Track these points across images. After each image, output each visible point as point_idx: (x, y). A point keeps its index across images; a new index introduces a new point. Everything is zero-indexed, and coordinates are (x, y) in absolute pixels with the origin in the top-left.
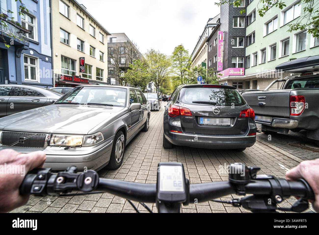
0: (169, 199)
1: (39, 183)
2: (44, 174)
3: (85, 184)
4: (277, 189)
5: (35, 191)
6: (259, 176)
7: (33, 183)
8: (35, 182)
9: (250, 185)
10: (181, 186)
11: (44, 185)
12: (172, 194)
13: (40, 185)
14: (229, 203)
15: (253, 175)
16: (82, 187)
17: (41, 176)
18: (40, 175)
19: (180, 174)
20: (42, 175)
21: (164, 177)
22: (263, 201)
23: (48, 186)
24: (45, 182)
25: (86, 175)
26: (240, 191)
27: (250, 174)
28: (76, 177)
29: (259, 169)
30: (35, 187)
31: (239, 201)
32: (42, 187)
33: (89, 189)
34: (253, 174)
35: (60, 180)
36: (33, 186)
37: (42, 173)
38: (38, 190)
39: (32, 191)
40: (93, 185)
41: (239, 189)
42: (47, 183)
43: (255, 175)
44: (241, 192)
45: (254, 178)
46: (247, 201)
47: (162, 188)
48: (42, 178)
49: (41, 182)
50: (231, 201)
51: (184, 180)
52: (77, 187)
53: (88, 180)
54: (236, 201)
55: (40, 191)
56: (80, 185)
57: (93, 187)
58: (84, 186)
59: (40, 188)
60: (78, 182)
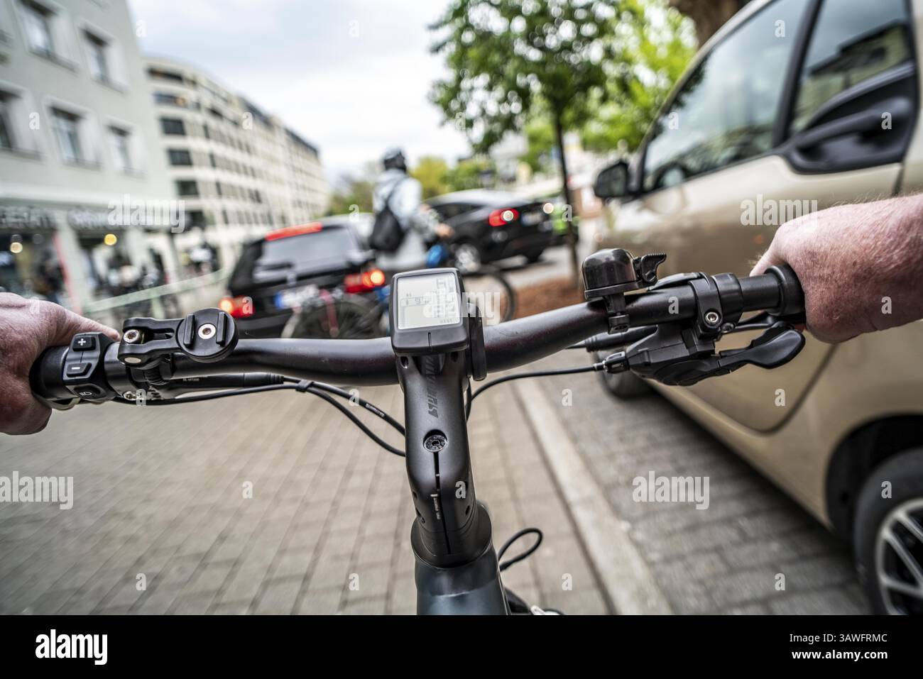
0: (424, 344)
1: (81, 359)
3: (201, 340)
4: (708, 297)
5: (72, 375)
8: (70, 356)
11: (94, 363)
12: (429, 334)
13: (87, 362)
15: (648, 274)
16: (191, 346)
17: (82, 342)
18: (80, 340)
20: (86, 339)
21: (408, 304)
23: (107, 366)
24: (96, 354)
25: (200, 319)
26: (615, 315)
28: (175, 326)
29: (663, 258)
30: (71, 367)
31: (623, 356)
32: (89, 366)
34: (646, 272)
35: (132, 336)
36: (67, 365)
38: (82, 372)
39: (66, 378)
40: (220, 339)
42: (101, 360)
43: (653, 274)
47: (403, 324)
48: (85, 345)
49: (86, 355)
52: (180, 348)
53: (206, 331)
55: (87, 376)
56: (187, 342)
57: (222, 344)
58: (199, 344)
59: (85, 368)
60: (180, 335)
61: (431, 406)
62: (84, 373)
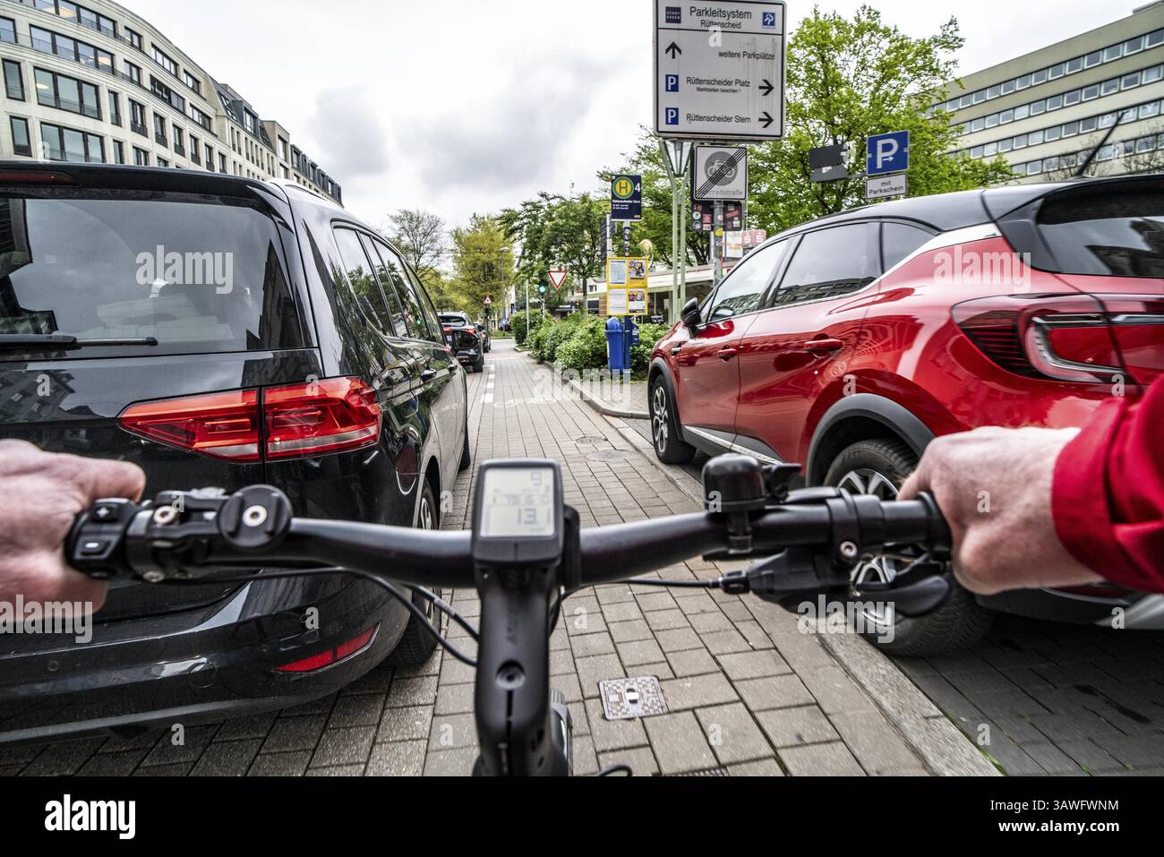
0: (509, 557)
1: (99, 533)
2: (114, 506)
3: (246, 526)
4: (845, 524)
5: (86, 553)
8: (86, 529)
9: (770, 518)
11: (114, 539)
12: (516, 545)
13: (106, 538)
14: (715, 585)
15: (778, 488)
16: (234, 534)
17: (103, 512)
18: (100, 508)
19: (547, 490)
20: (108, 508)
21: (494, 500)
22: (811, 568)
23: (130, 543)
24: (119, 528)
25: (248, 499)
28: (217, 507)
30: (87, 542)
31: (744, 575)
32: (108, 543)
33: (260, 540)
34: (776, 486)
35: (164, 515)
36: (82, 539)
38: (98, 550)
39: (78, 556)
40: (269, 528)
42: (124, 537)
43: (785, 491)
45: (782, 499)
47: (487, 530)
48: (106, 515)
49: (106, 528)
50: (720, 580)
52: (220, 535)
53: (255, 515)
54: (733, 578)
55: (104, 556)
56: (231, 528)
57: (271, 534)
58: (243, 531)
59: (103, 545)
60: (223, 520)
61: (510, 630)
62: (101, 553)
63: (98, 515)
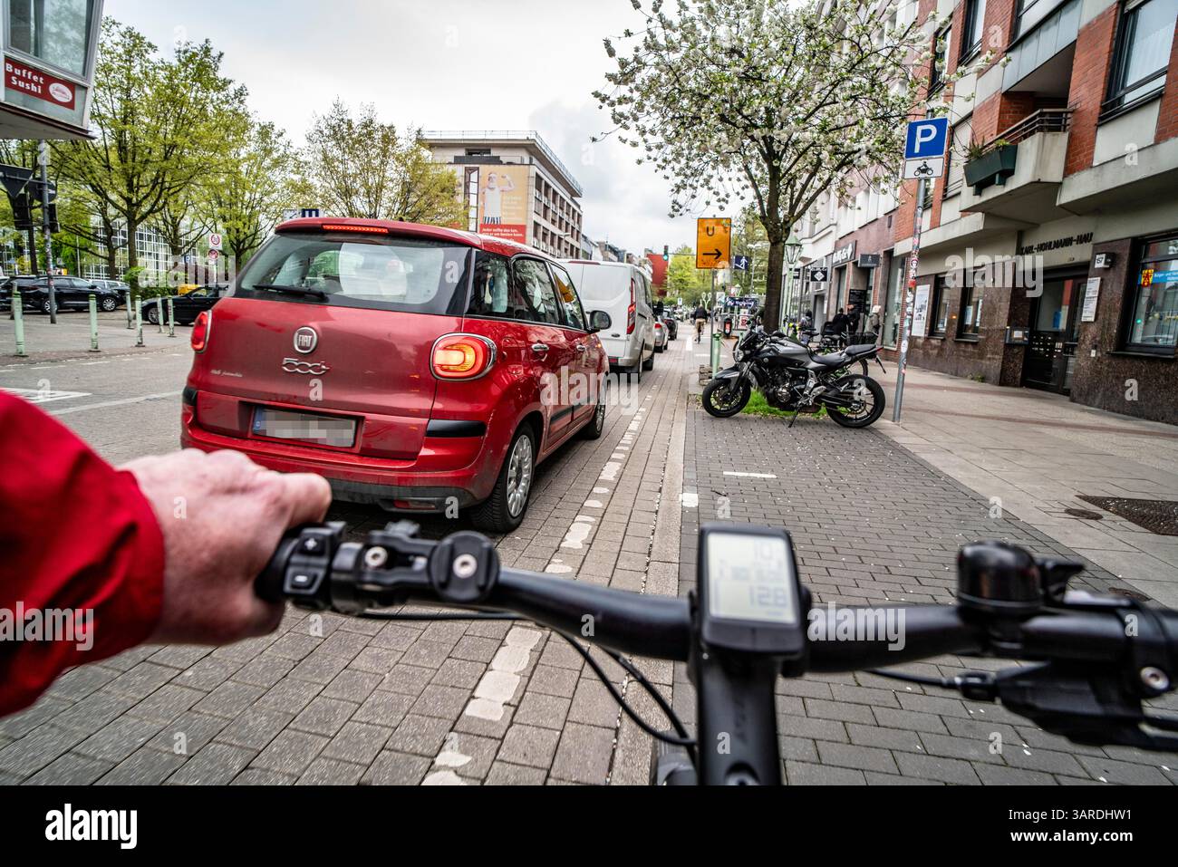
0: (745, 644)
1: (307, 565)
2: (320, 538)
3: (456, 575)
5: (296, 586)
6: (1076, 595)
7: (288, 563)
8: (293, 559)
9: (1040, 623)
10: (784, 605)
11: (321, 573)
12: (753, 630)
13: (312, 571)
14: (951, 686)
15: (1053, 588)
16: (444, 585)
17: (311, 544)
18: (308, 540)
20: (316, 540)
22: (1087, 688)
23: (334, 576)
24: (324, 561)
25: (459, 547)
26: (1001, 640)
27: (1045, 585)
28: (427, 552)
29: (1077, 569)
30: (296, 574)
31: (990, 681)
32: (315, 577)
33: (471, 593)
34: (1052, 584)
35: (375, 557)
36: (291, 571)
37: (314, 536)
38: (307, 584)
39: (288, 588)
40: (481, 582)
41: (997, 634)
42: (329, 569)
43: (1062, 591)
44: (1006, 645)
45: (1058, 598)
46: (1022, 683)
47: (717, 607)
48: (314, 548)
49: (313, 560)
50: (958, 680)
51: (795, 588)
52: (431, 583)
53: (465, 564)
54: (976, 680)
55: (312, 591)
56: (441, 578)
57: (482, 589)
58: (453, 581)
59: (311, 579)
60: (434, 568)
61: (738, 725)
62: (309, 587)
63: (306, 547)
